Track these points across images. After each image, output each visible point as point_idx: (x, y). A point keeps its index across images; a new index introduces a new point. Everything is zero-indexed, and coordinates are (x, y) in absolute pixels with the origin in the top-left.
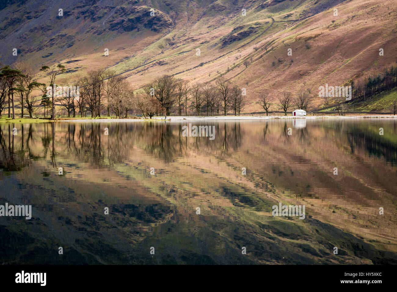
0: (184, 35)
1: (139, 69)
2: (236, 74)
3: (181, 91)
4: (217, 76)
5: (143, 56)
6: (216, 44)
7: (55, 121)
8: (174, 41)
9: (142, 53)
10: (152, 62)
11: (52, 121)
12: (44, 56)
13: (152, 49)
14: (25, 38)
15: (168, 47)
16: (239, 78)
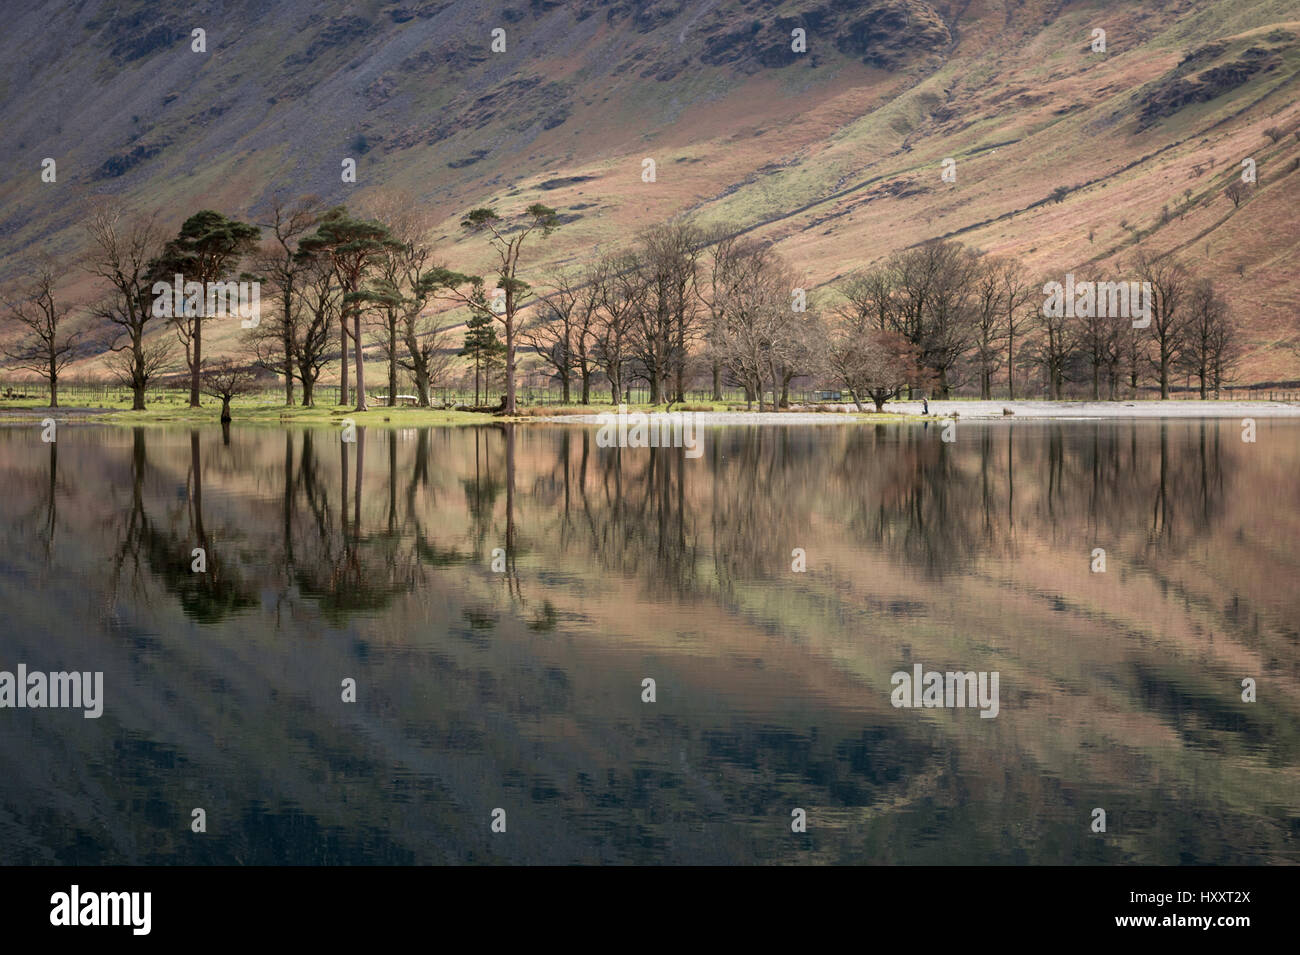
0: (991, 82)
1: (818, 211)
2: (1198, 231)
3: (992, 303)
4: (1120, 240)
5: (831, 162)
6: (1116, 116)
7: (519, 419)
8: (949, 106)
9: (828, 152)
10: (868, 183)
11: (506, 419)
12: (454, 160)
13: (866, 136)
14: (385, 94)
15: (929, 126)
16: (1208, 247)
